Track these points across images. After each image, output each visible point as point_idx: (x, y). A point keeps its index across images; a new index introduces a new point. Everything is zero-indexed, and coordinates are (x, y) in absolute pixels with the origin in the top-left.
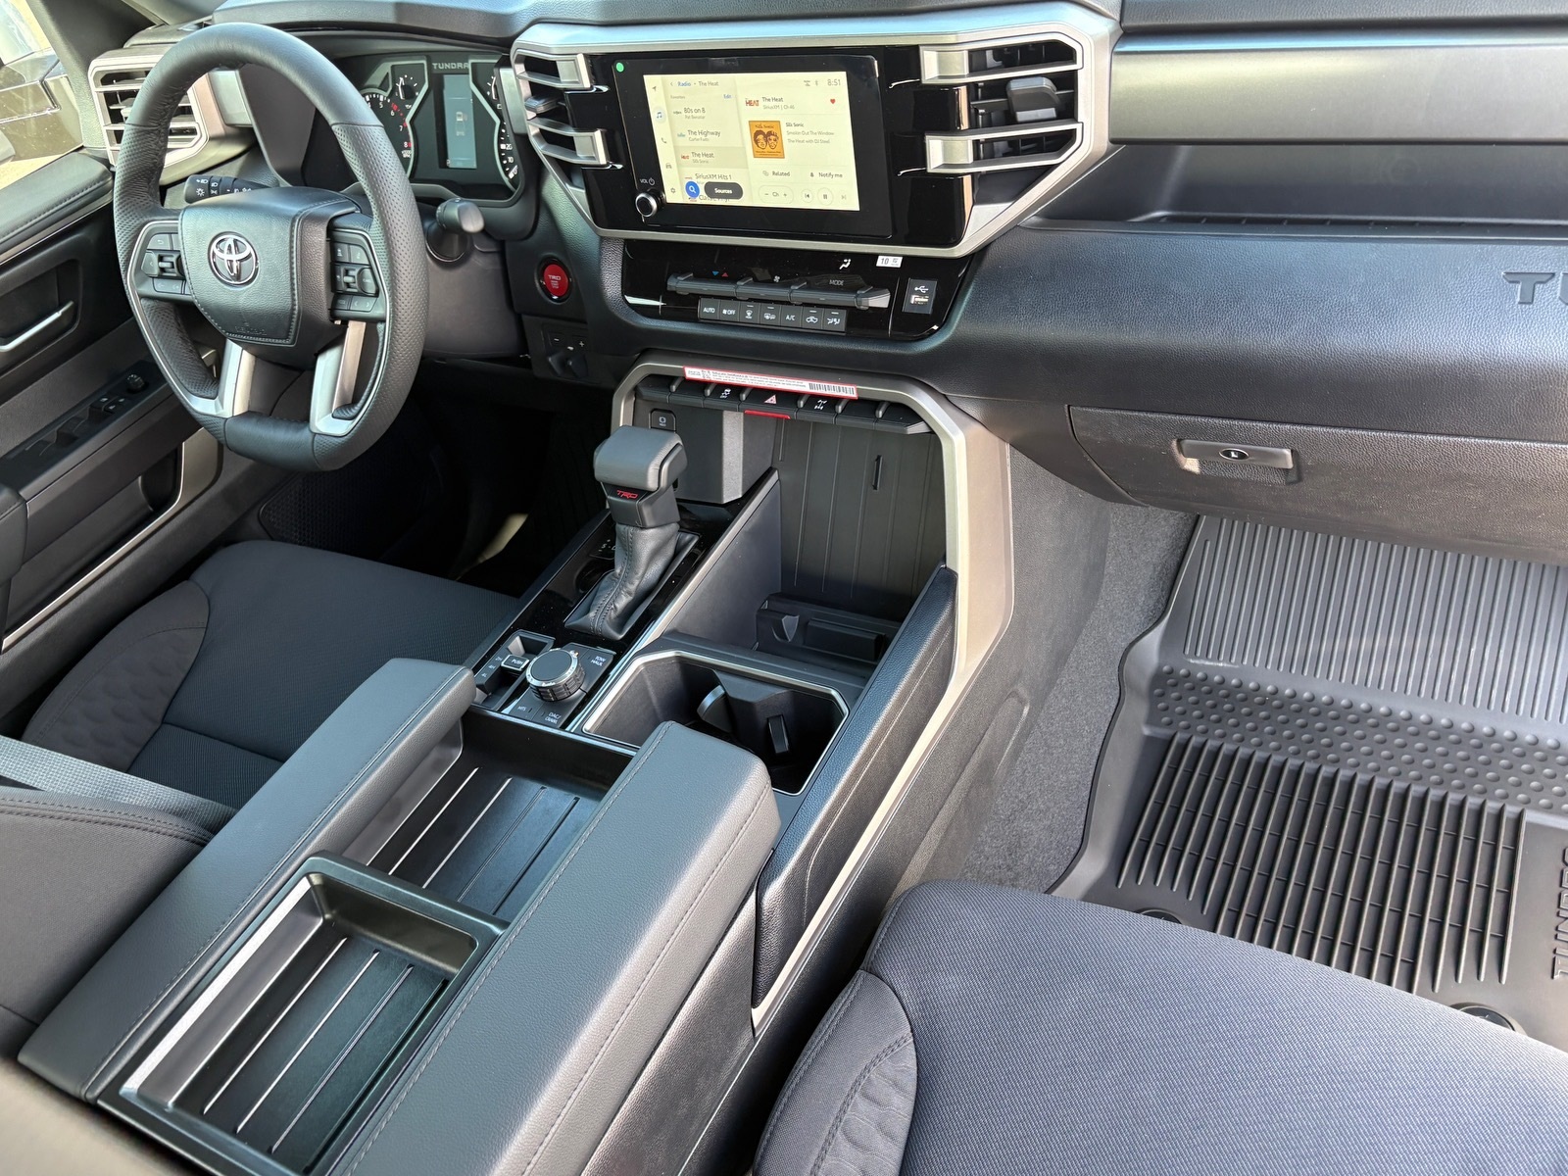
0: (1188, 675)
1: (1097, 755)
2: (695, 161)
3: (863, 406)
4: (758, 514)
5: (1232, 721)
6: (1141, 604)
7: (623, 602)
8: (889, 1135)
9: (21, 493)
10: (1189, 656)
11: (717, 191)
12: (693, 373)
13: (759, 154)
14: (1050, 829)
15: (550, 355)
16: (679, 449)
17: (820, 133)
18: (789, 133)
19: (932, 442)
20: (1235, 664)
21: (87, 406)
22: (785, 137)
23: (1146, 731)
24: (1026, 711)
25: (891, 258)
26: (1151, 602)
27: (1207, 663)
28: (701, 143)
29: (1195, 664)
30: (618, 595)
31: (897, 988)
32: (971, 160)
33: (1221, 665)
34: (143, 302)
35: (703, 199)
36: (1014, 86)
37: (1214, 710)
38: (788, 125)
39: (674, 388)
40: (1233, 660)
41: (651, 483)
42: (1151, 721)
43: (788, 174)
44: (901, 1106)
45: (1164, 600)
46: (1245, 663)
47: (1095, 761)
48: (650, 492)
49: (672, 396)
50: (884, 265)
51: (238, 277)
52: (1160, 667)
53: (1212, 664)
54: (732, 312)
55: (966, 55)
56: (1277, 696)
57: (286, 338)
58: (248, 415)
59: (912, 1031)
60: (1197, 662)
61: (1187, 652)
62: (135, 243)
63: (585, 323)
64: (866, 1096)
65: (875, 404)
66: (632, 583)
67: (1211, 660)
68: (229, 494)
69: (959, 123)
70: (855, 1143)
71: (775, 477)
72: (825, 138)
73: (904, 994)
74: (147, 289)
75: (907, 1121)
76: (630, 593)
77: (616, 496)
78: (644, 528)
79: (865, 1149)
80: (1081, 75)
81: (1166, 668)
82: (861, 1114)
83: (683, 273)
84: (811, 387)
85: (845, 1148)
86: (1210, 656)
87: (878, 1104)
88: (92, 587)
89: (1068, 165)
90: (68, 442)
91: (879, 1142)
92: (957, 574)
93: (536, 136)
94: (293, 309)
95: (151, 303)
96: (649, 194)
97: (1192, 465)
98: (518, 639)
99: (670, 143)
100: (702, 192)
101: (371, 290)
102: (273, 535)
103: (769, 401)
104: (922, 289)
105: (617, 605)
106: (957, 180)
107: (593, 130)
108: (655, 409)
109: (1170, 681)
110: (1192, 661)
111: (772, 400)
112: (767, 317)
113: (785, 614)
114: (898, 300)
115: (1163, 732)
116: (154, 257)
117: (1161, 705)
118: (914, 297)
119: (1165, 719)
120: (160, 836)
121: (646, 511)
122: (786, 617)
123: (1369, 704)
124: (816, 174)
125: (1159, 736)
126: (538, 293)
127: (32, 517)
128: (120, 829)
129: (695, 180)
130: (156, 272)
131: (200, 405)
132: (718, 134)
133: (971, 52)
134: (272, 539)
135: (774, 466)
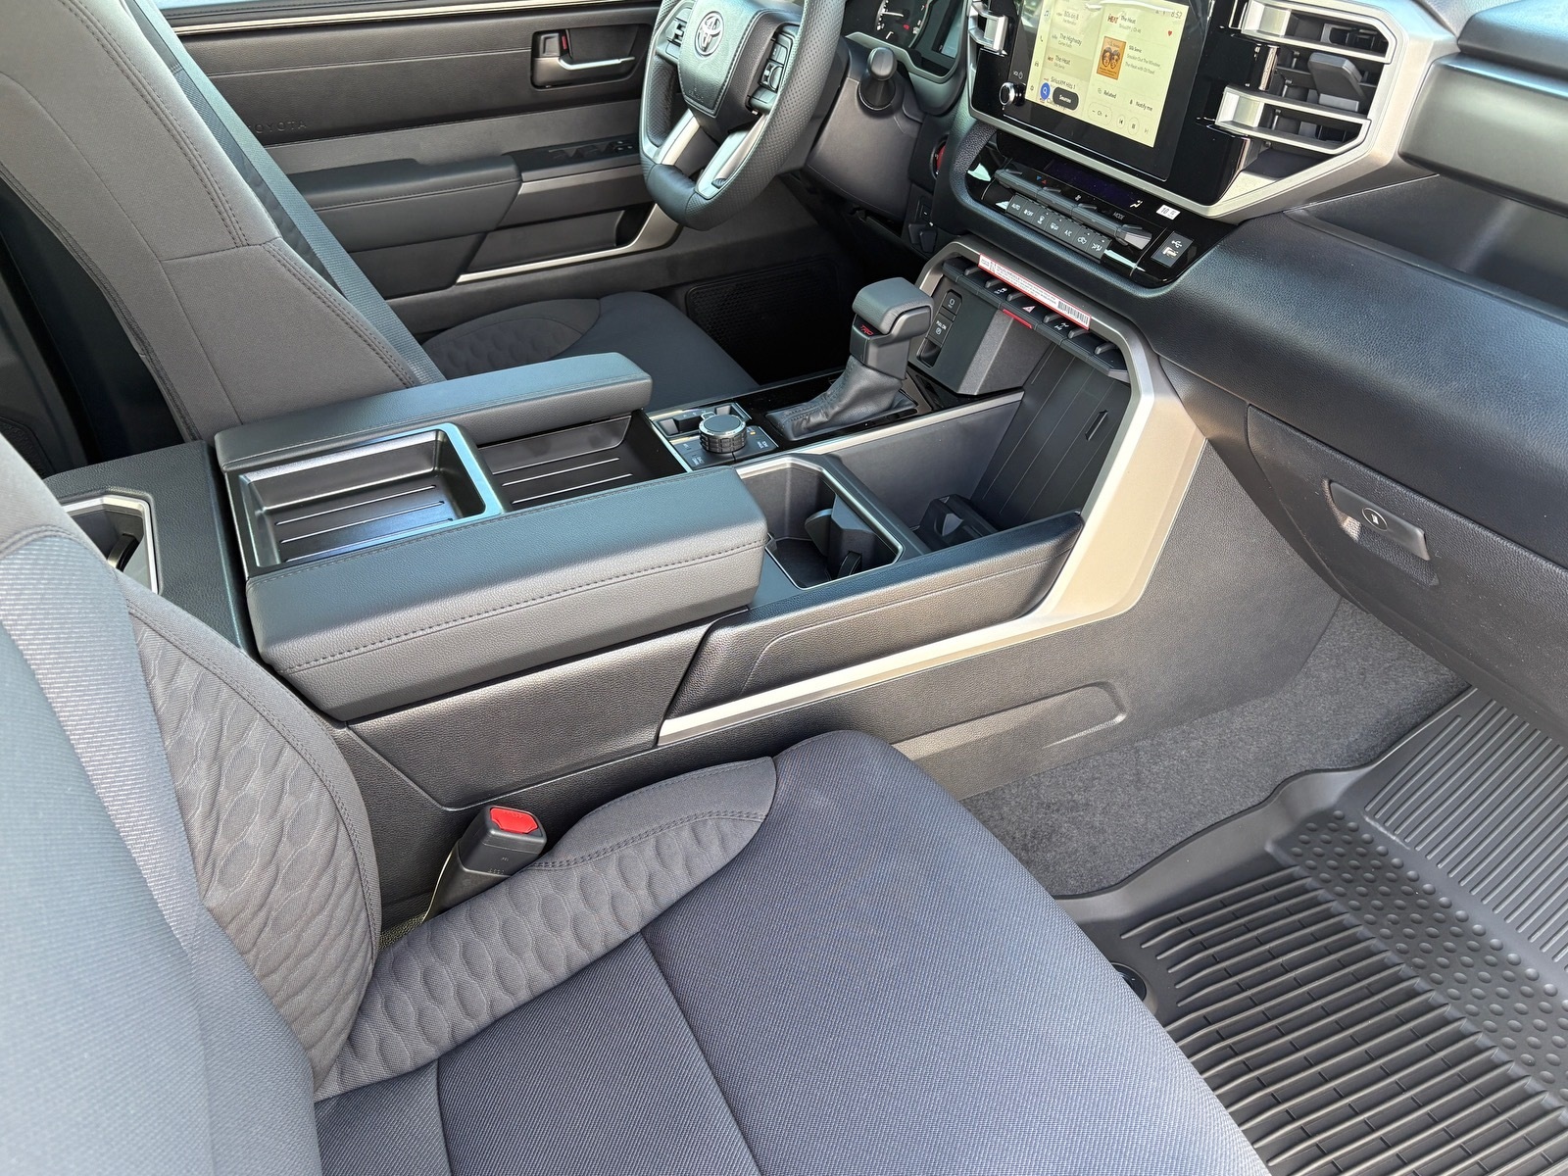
0: (1354, 830)
1: (1197, 830)
2: (1056, 65)
3: (1092, 338)
4: (982, 416)
5: (1362, 889)
6: (1351, 739)
7: (820, 418)
8: (689, 868)
9: (523, 175)
10: (1367, 814)
11: (1062, 98)
12: (986, 263)
13: (1101, 71)
14: (1093, 850)
15: (912, 223)
16: (926, 311)
17: (1150, 62)
18: (1129, 56)
19: (1124, 392)
20: (1407, 844)
21: (608, 143)
22: (1125, 59)
23: (1269, 848)
24: (1120, 719)
25: (1171, 210)
26: (1364, 746)
27: (1381, 829)
28: (1064, 49)
29: (1369, 824)
30: (817, 412)
31: (781, 781)
32: (1256, 124)
33: (1394, 838)
34: (656, 58)
35: (1049, 103)
36: (1314, 58)
37: (1353, 871)
38: (1131, 48)
39: (968, 272)
40: (1408, 840)
41: (885, 327)
42: (1281, 843)
43: (1114, 96)
44: (714, 858)
45: (1379, 750)
46: (1418, 849)
47: (1190, 834)
48: (881, 334)
49: (964, 278)
50: (1162, 214)
51: (705, 49)
52: (1333, 809)
53: (1385, 832)
54: (1031, 214)
55: (1287, 15)
56: (1430, 897)
57: (713, 109)
58: (673, 168)
59: (767, 816)
60: (1372, 823)
61: (1368, 809)
62: (670, 10)
63: (932, 193)
64: (694, 830)
65: (1102, 341)
66: (833, 408)
67: (1387, 829)
68: (672, 264)
69: (1259, 84)
70: (658, 854)
71: (1019, 396)
72: (1152, 68)
73: (783, 786)
74: (662, 50)
75: (711, 871)
76: (827, 415)
77: (860, 329)
78: (865, 365)
79: (663, 864)
80: (1386, 71)
81: (1338, 813)
82: (679, 840)
83: (1012, 167)
84: (1060, 305)
85: (649, 851)
86: (1388, 824)
87: (699, 842)
88: (538, 274)
89: (1343, 160)
90: (579, 157)
91: (679, 870)
92: (1084, 525)
93: (974, 17)
94: (724, 85)
95: (660, 60)
96: (1015, 87)
97: (1351, 526)
98: (728, 407)
99: (1045, 41)
100: (1051, 96)
101: (775, 86)
102: (692, 313)
103: (1026, 309)
104: (1177, 244)
105: (811, 419)
106: (1239, 140)
107: (999, 15)
108: (951, 291)
109: (1332, 825)
110: (1367, 819)
111: (1029, 309)
112: (1052, 227)
113: (953, 512)
114: (1154, 247)
115: (1283, 857)
116: (676, 23)
117: (1304, 837)
118: (1168, 248)
119: (1297, 850)
120: (393, 375)
121: (873, 351)
122: (952, 515)
123: (1520, 959)
124: (1134, 103)
125: (1278, 860)
126: (929, 166)
127: (523, 195)
128: (365, 345)
129: (1049, 83)
130: (672, 37)
131: (647, 146)
132: (1079, 42)
133: (1295, 13)
134: (688, 316)
135: (1025, 387)
